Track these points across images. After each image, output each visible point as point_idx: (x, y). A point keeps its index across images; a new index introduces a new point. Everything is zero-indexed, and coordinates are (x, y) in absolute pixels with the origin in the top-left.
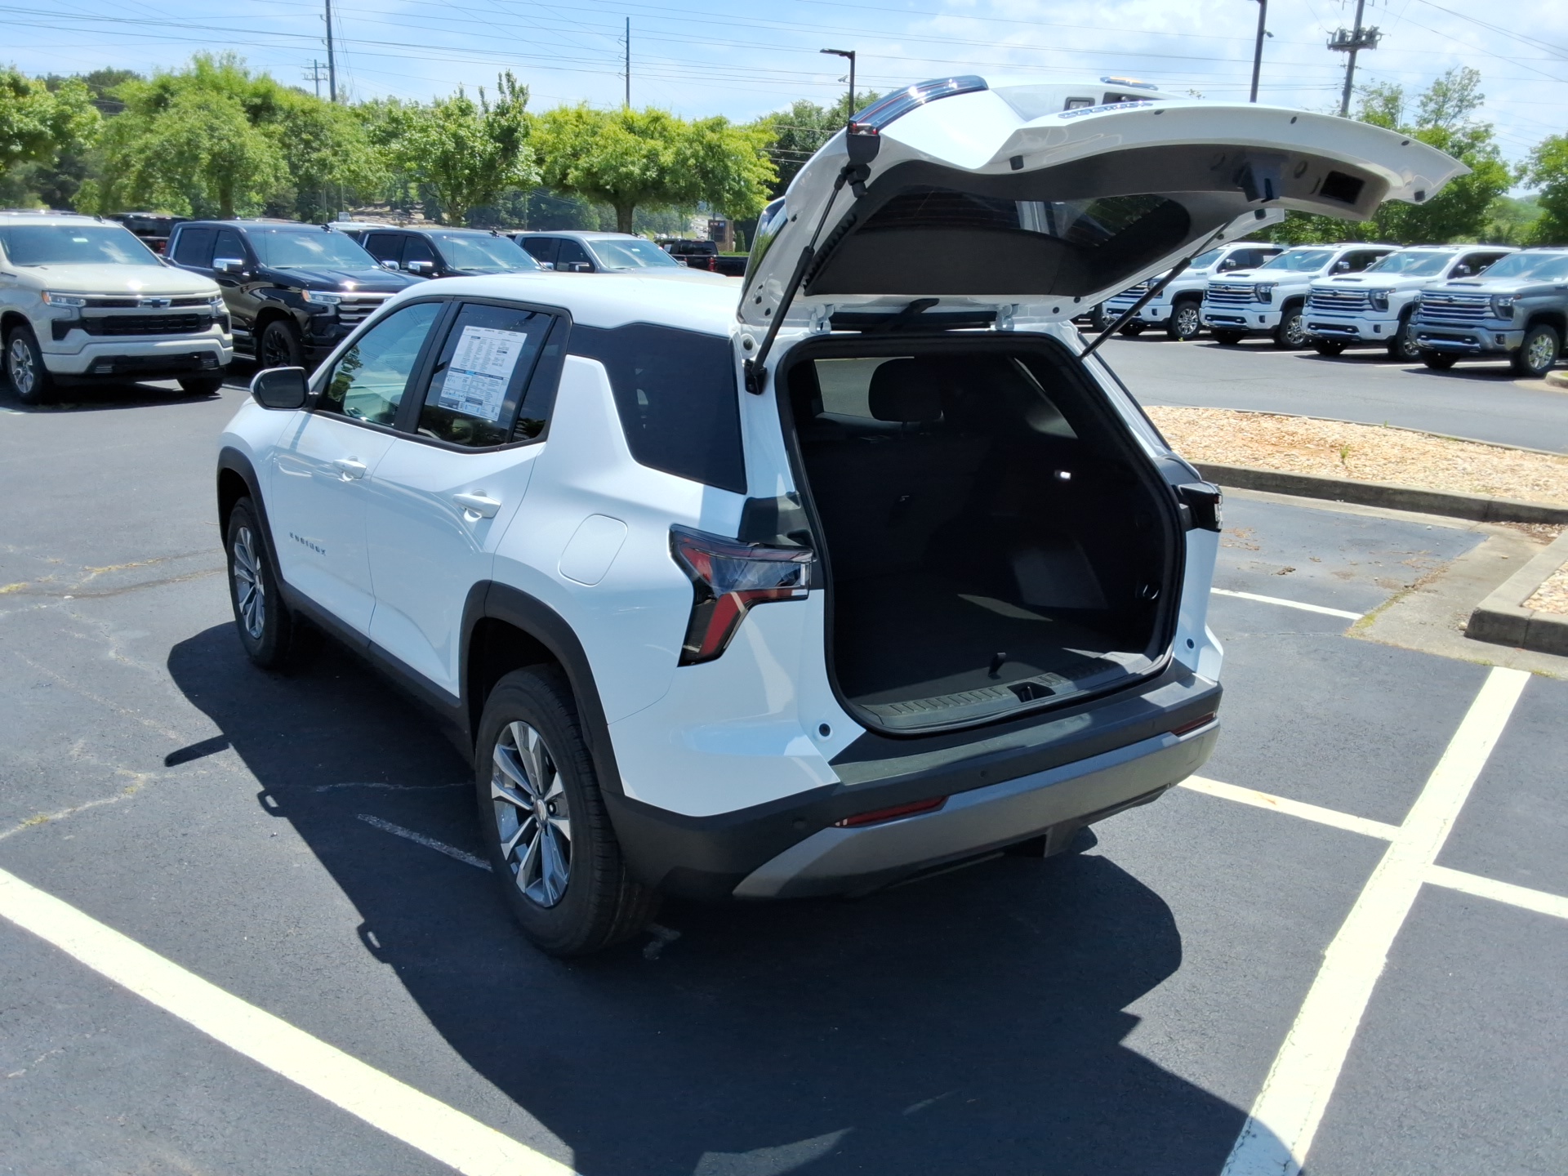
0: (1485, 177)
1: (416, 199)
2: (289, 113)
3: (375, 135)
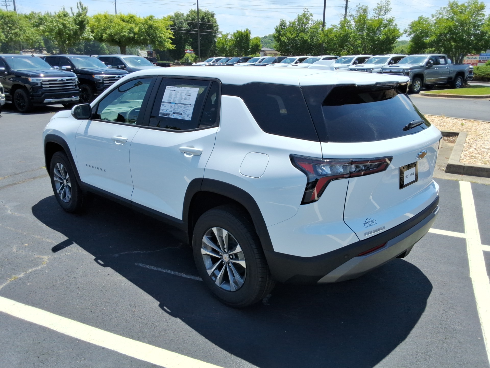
0: (394, 34)
1: (44, 46)
2: (2, 17)
3: (34, 24)
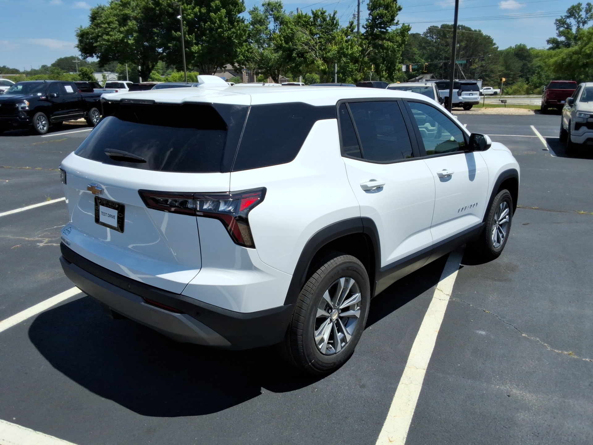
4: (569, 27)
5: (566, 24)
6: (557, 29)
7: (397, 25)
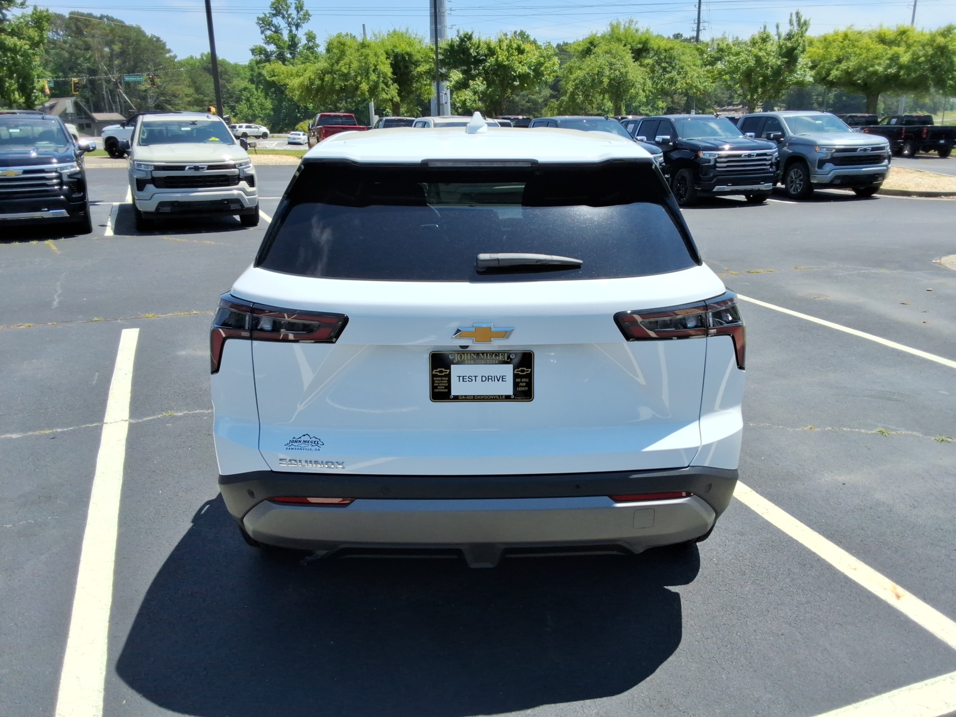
2: (657, 51)
3: (707, 60)
4: (277, 31)
5: (272, 25)
6: (262, 32)
7: (24, 8)
